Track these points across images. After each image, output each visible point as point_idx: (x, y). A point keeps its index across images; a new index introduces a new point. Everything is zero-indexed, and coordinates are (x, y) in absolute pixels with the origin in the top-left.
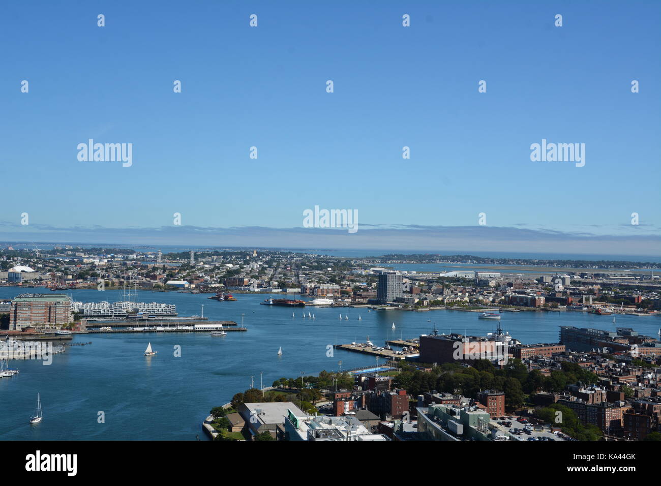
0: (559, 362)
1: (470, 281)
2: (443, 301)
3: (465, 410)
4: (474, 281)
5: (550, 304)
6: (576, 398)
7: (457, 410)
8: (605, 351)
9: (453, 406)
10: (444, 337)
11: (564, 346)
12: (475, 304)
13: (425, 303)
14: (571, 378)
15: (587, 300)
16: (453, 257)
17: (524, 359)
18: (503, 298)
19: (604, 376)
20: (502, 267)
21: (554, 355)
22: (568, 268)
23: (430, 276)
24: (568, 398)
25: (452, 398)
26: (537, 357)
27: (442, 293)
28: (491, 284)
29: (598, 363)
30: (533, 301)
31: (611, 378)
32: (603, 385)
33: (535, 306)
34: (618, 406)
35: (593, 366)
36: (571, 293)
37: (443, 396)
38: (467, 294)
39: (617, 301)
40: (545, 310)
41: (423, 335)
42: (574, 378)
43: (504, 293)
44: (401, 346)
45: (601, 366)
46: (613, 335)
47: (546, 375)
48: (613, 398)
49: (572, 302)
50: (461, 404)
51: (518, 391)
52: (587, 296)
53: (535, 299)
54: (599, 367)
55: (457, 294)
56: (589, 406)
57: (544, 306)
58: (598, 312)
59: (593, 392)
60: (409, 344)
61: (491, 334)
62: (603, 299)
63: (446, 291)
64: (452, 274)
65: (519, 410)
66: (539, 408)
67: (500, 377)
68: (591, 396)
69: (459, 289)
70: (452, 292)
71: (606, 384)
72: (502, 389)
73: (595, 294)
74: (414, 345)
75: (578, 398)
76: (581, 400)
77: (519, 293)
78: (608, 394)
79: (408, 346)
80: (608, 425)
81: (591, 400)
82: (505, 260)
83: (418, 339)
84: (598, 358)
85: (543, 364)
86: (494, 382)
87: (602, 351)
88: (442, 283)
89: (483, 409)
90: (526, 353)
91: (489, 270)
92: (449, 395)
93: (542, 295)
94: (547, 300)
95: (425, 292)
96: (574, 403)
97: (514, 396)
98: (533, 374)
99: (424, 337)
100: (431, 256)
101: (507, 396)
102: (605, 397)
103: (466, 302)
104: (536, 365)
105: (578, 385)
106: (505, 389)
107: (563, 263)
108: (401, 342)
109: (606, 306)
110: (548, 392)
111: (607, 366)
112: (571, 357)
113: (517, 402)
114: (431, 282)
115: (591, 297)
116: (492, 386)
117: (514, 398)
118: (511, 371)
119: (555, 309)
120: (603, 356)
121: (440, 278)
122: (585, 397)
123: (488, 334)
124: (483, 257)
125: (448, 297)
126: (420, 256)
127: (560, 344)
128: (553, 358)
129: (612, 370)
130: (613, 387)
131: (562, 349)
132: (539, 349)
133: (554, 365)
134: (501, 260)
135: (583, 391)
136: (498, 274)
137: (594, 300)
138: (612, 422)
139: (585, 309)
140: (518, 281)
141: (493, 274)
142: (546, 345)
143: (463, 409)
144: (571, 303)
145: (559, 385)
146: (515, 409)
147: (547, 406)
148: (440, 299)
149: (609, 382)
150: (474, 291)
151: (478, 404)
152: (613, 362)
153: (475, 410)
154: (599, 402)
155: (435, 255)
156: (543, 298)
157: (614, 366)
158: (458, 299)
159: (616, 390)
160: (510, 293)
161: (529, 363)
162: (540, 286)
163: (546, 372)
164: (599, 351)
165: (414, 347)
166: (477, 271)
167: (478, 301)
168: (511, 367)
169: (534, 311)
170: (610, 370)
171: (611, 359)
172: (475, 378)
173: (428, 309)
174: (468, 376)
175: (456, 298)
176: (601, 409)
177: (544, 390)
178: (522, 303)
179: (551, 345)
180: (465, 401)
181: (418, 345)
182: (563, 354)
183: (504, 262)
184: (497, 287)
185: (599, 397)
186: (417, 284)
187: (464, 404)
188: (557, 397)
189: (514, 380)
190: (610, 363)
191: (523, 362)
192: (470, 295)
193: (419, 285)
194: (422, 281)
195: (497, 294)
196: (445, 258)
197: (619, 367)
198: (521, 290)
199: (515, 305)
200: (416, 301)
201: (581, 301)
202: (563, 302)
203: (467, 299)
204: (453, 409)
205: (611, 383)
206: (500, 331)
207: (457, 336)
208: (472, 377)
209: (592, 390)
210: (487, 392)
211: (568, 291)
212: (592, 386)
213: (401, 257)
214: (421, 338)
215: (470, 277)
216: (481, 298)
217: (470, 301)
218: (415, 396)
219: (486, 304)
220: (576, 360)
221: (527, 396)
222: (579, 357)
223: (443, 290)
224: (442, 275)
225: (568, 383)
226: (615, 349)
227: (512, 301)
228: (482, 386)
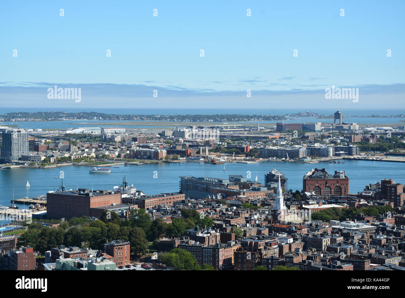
0: (180, 210)
1: (96, 137)
2: (70, 157)
3: (92, 262)
4: (100, 137)
5: (171, 156)
6: (194, 242)
7: (84, 262)
8: (219, 197)
9: (81, 259)
10: (72, 192)
11: (184, 195)
12: (101, 159)
13: (52, 160)
14: (190, 224)
15: (204, 151)
16: (79, 114)
17: (148, 209)
18: (128, 152)
19: (218, 220)
20: (127, 122)
21: (175, 204)
22: (187, 122)
23: (56, 133)
24: (187, 243)
25: (79, 251)
26: (159, 206)
27: (69, 150)
28: (116, 139)
29: (213, 208)
30: (156, 155)
31: (224, 221)
32: (217, 228)
33: (157, 159)
34: (229, 246)
35: (209, 211)
36: (190, 146)
37: (71, 250)
38: (94, 150)
39: (230, 151)
40: (166, 162)
41: (50, 192)
42: (193, 223)
43: (129, 148)
44: (27, 203)
45: (215, 211)
46: (226, 182)
47: (168, 223)
48: (225, 239)
49: (190, 153)
50: (88, 256)
51: (143, 239)
52: (204, 148)
53: (158, 152)
54: (214, 212)
55: (83, 150)
56: (205, 248)
57: (166, 158)
58: (213, 162)
59: (209, 235)
60: (35, 201)
61: (117, 187)
62: (217, 149)
63: (73, 148)
64: (78, 131)
65: (144, 257)
66: (162, 254)
67: (126, 228)
68: (207, 239)
69: (86, 145)
70: (79, 148)
71: (219, 227)
72: (127, 239)
73: (210, 146)
74: (41, 202)
75: (196, 241)
76: (198, 243)
77: (143, 147)
78: (221, 236)
79: (34, 204)
80: (221, 263)
81: (207, 242)
82: (129, 116)
83: (46, 195)
84: (214, 204)
85: (165, 212)
86: (120, 233)
87: (216, 197)
88: (69, 140)
89: (109, 259)
90: (149, 203)
91: (114, 126)
92: (77, 248)
93: (164, 148)
94: (169, 152)
95: (52, 149)
96: (192, 246)
97: (139, 244)
98: (156, 222)
99: (51, 194)
100: (57, 113)
101: (132, 244)
102: (219, 238)
103: (92, 157)
104: (159, 213)
105: (196, 229)
106: (131, 238)
107: (182, 118)
108: (28, 200)
109: (220, 156)
110: (170, 238)
111: (221, 211)
112: (190, 204)
113: (141, 250)
114: (58, 139)
115: (207, 148)
116: (118, 236)
117: (138, 246)
118: (136, 221)
119: (176, 161)
120: (218, 202)
121: (66, 135)
122: (202, 240)
123: (115, 187)
124: (108, 113)
125: (75, 153)
126: (46, 113)
127: (181, 192)
128: (174, 206)
129: (225, 214)
130: (226, 229)
131: (182, 197)
132: (161, 198)
133: (175, 213)
134: (126, 116)
135: (200, 235)
136: (123, 130)
137: (210, 151)
138: (225, 261)
139: (202, 159)
140: (142, 136)
141: (118, 130)
142: (168, 194)
143: (90, 261)
144: (190, 155)
145: (179, 231)
146: (139, 256)
147: (169, 251)
148: (67, 155)
149: (222, 225)
150: (101, 147)
151: (105, 255)
152: (226, 207)
153: (102, 261)
154: (214, 244)
155: (61, 113)
156: (164, 151)
157: (227, 210)
158: (85, 155)
159: (228, 231)
160: (135, 147)
161: (152, 213)
162: (162, 140)
163: (167, 220)
164: (214, 197)
165: (41, 204)
166: (103, 127)
167: (104, 156)
168: (136, 218)
169: (157, 163)
170: (223, 214)
171: (224, 204)
172: (102, 230)
173: (55, 166)
174: (95, 228)
175: (83, 154)
176: (215, 249)
177: (166, 237)
178: (145, 157)
179: (172, 194)
180: (92, 253)
181: (45, 202)
182: (183, 202)
183: (129, 117)
184: (123, 142)
185: (214, 239)
186: (43, 141)
187: (91, 256)
188: (177, 242)
189: (139, 229)
190: (223, 207)
191: (147, 212)
192: (97, 150)
193: (45, 143)
194: (48, 138)
195: (122, 149)
196: (71, 115)
197: (231, 210)
198: (145, 144)
199: (141, 158)
200: (43, 158)
201: (198, 152)
202: (183, 154)
203: (93, 155)
204: (81, 262)
205: (224, 226)
206: (125, 184)
207: (84, 191)
208: (99, 229)
209: (208, 233)
210: (113, 242)
211: (187, 144)
212: (208, 230)
213: (25, 115)
214: (48, 195)
215: (97, 133)
216: (107, 153)
217: (97, 157)
218: (43, 252)
219: (112, 159)
220: (195, 207)
221: (151, 243)
222: (197, 204)
223: (70, 147)
224: (68, 132)
225: (188, 228)
226: (227, 194)
227: (136, 155)
228: (108, 237)
